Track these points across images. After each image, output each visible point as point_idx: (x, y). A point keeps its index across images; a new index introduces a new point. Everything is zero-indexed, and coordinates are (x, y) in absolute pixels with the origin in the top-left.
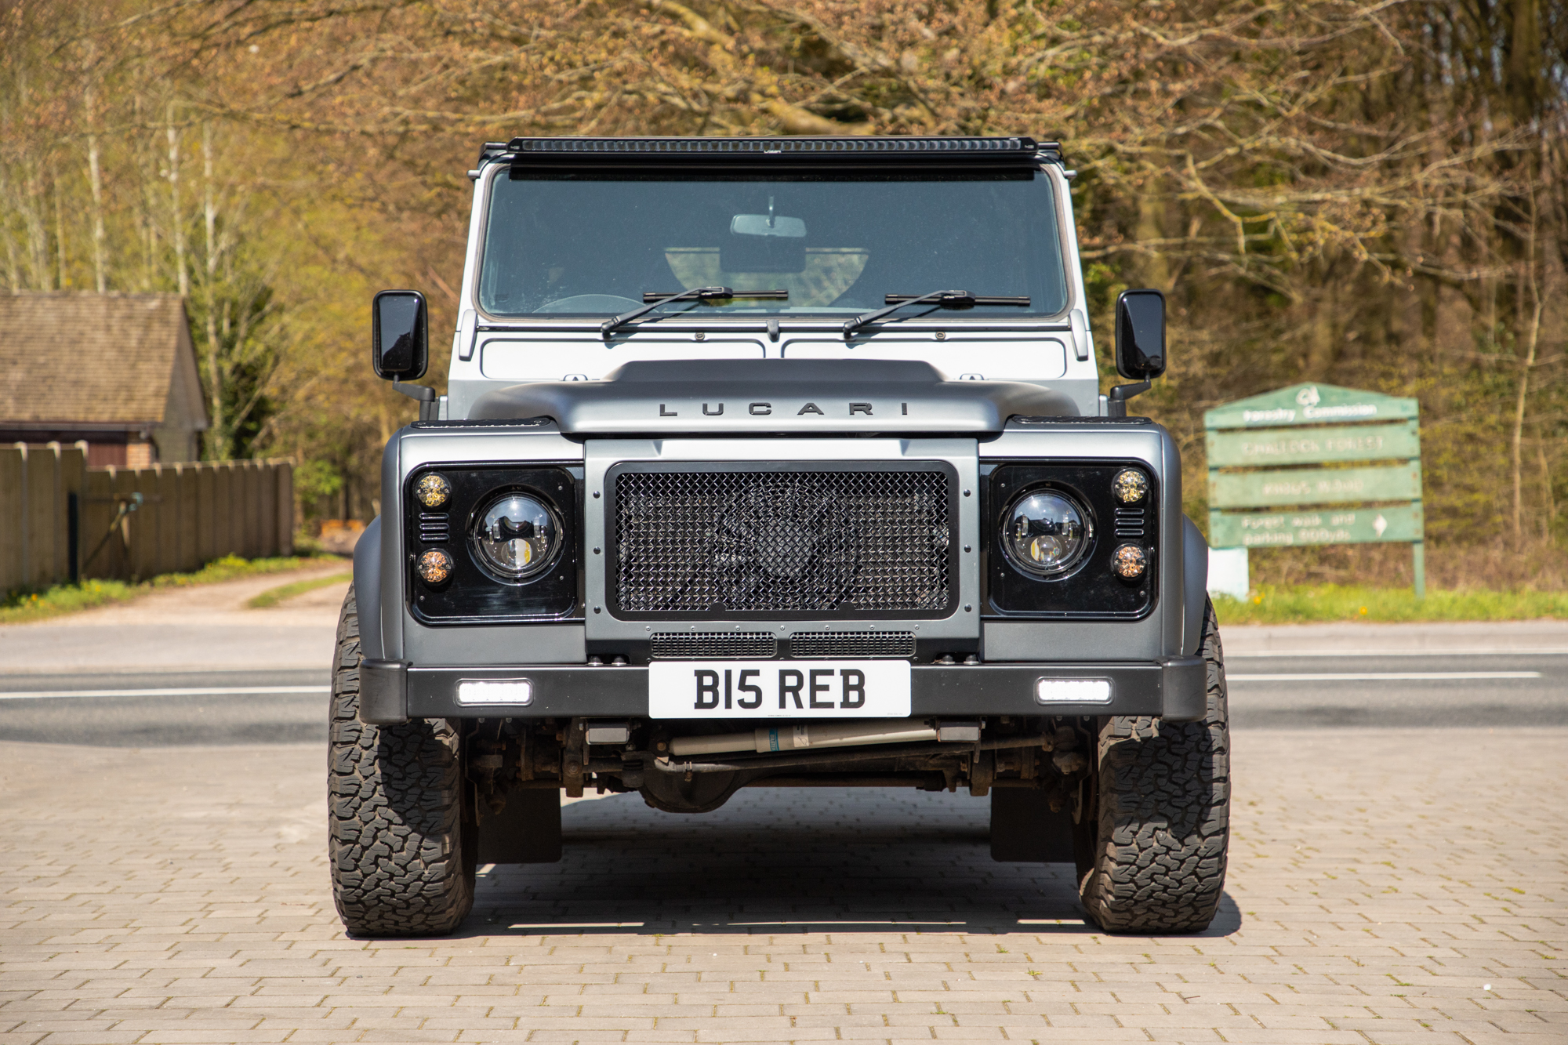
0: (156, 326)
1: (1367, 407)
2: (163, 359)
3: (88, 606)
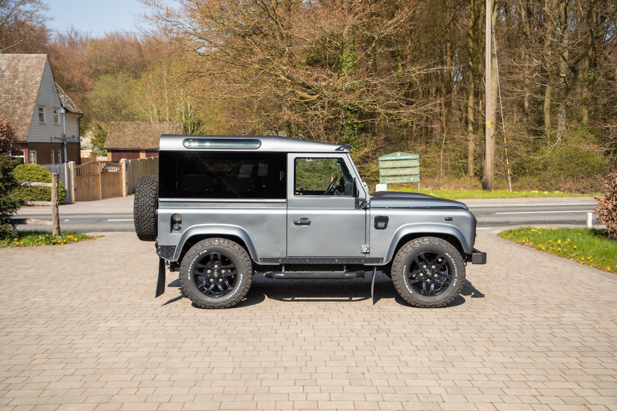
0: (179, 129)
1: (409, 157)
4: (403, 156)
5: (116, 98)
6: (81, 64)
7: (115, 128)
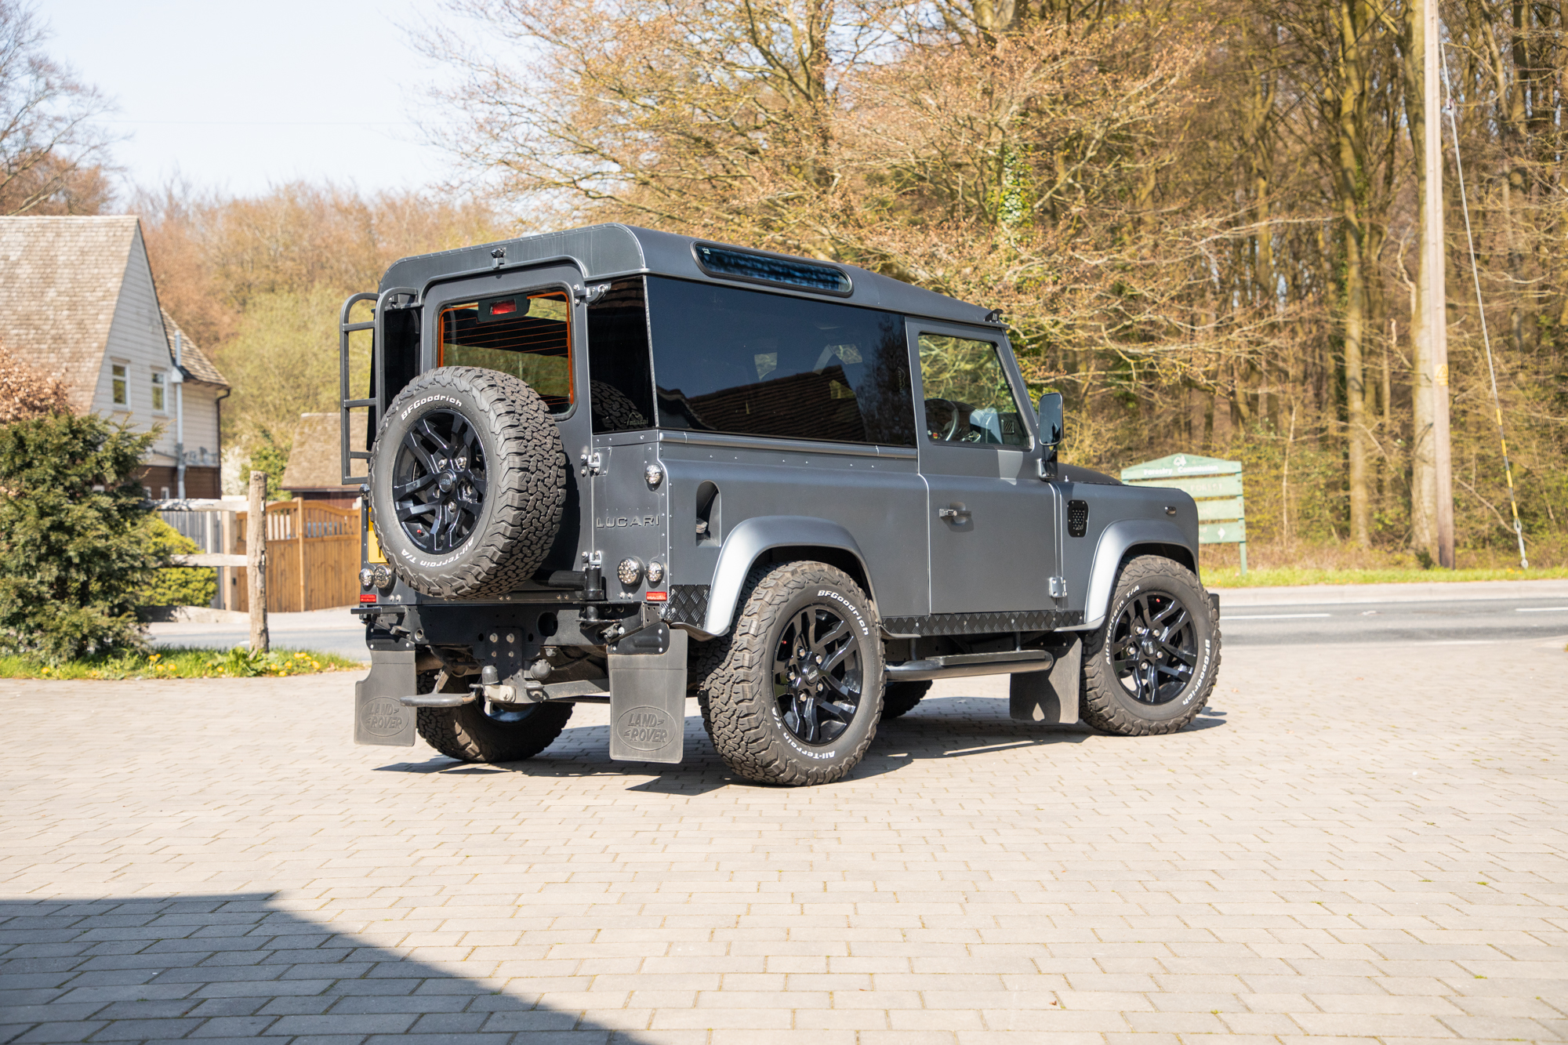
1: (1213, 466)
4: (1193, 465)
5: (302, 356)
6: (199, 267)
7: (315, 431)
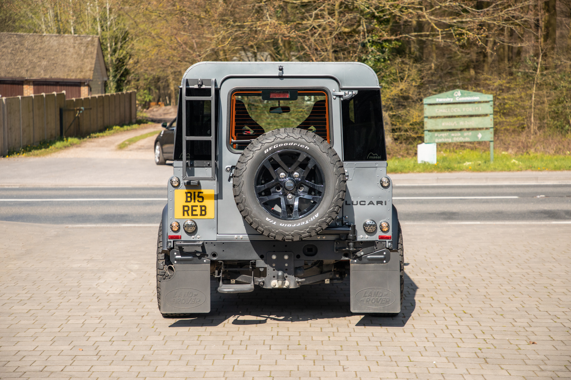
0: (90, 46)
1: (477, 97)
2: (92, 58)
3: (66, 147)
